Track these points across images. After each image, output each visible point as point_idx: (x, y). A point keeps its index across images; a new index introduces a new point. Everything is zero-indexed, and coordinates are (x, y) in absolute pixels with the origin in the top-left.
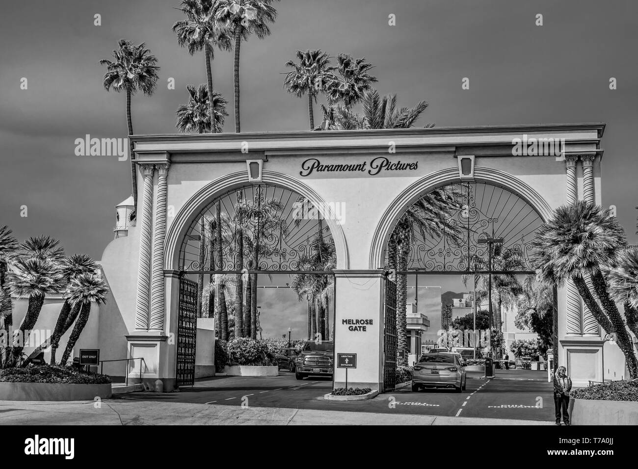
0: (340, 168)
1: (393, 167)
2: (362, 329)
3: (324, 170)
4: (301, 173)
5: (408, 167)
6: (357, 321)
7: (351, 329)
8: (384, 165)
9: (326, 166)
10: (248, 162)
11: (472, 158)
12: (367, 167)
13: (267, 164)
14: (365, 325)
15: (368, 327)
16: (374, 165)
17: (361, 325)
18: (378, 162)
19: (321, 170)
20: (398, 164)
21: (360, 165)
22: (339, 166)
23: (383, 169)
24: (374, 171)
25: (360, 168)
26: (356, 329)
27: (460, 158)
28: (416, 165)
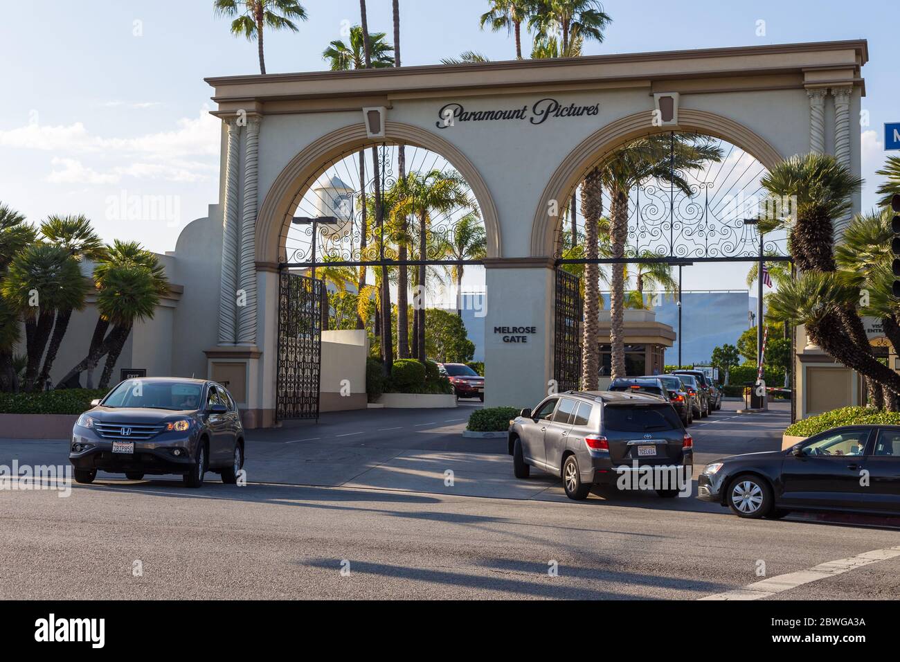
0: (492, 115)
1: (565, 113)
2: (521, 339)
3: (469, 119)
4: (438, 123)
5: (586, 112)
6: (515, 329)
7: (506, 340)
8: (552, 109)
9: (472, 114)
10: (366, 110)
11: (675, 96)
12: (529, 114)
13: (391, 112)
14: (525, 334)
15: (529, 336)
16: (538, 110)
17: (519, 335)
18: (543, 106)
19: (465, 120)
20: (571, 108)
21: (519, 111)
22: (489, 113)
23: (551, 115)
24: (538, 119)
25: (519, 114)
26: (513, 339)
27: (657, 96)
28: (597, 108)
